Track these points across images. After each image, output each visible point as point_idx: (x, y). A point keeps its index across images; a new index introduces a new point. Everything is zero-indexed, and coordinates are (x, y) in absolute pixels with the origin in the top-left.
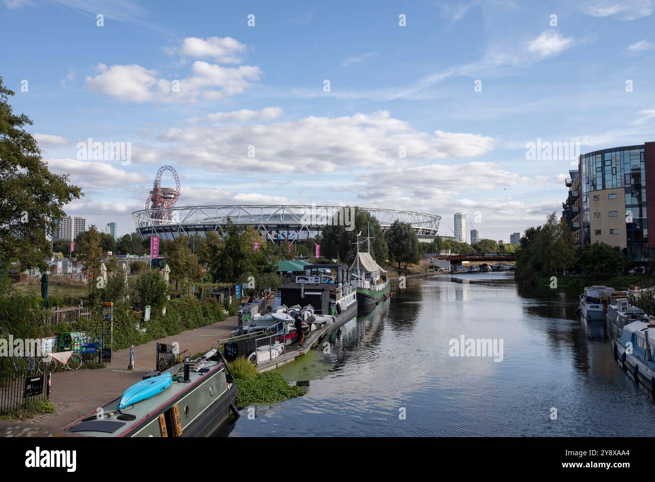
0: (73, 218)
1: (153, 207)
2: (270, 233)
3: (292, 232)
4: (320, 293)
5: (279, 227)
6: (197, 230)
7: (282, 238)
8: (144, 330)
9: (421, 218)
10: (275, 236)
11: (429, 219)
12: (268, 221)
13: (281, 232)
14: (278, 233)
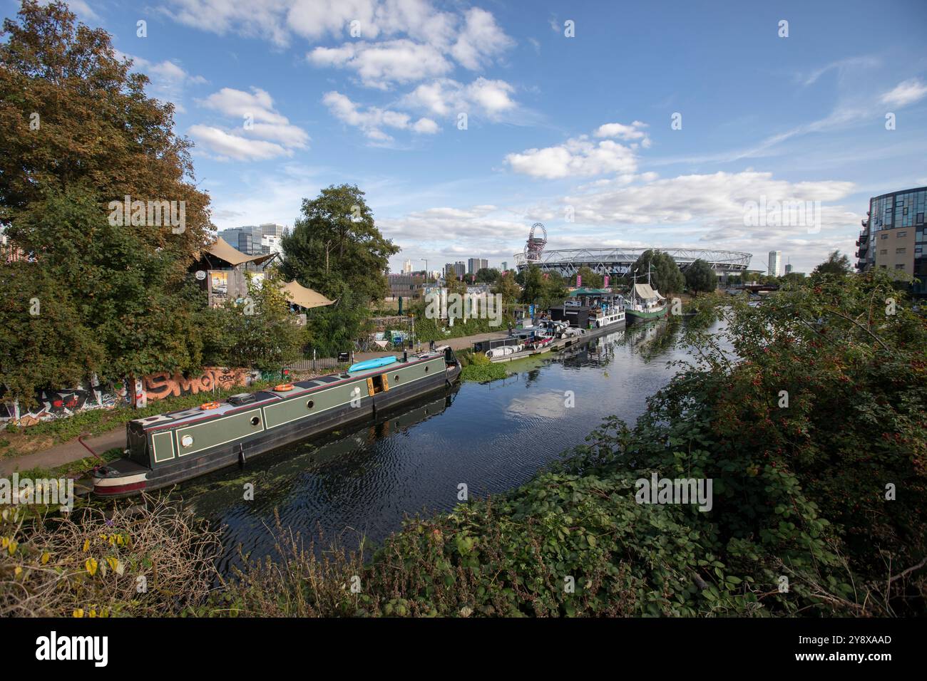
0: (480, 259)
1: (528, 251)
2: (607, 268)
3: (623, 268)
4: (576, 313)
5: (614, 264)
6: (555, 266)
7: (616, 272)
8: (449, 332)
9: (733, 256)
10: (611, 271)
11: (741, 257)
12: (606, 260)
13: (615, 268)
14: (613, 268)
